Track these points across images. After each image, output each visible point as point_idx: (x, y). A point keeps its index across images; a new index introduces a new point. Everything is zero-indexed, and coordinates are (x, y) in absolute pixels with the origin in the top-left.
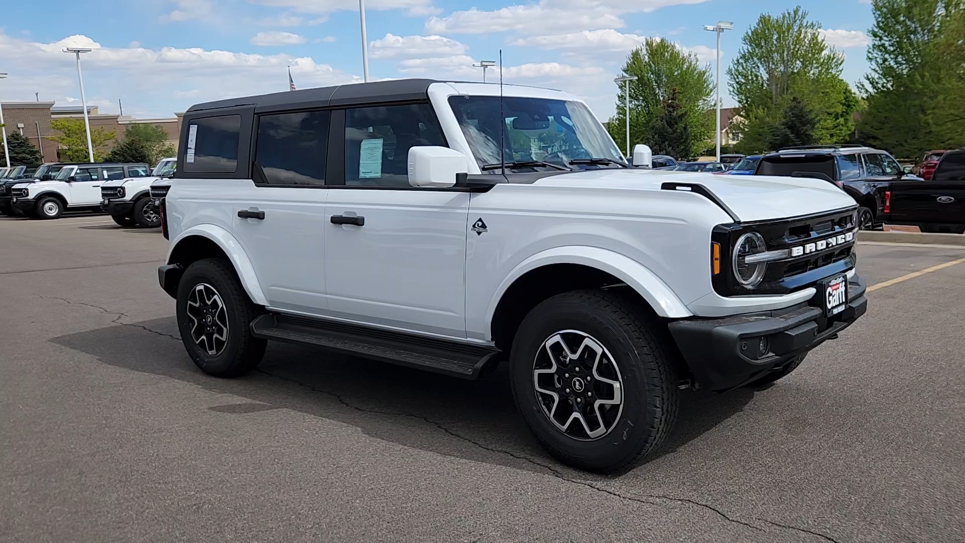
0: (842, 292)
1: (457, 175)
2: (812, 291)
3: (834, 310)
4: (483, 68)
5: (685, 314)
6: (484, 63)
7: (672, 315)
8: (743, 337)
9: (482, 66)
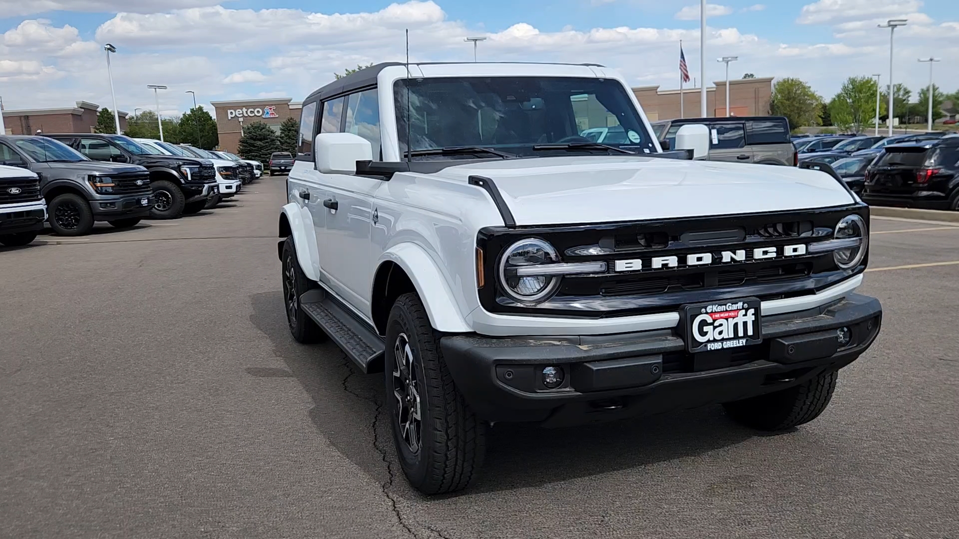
0: (745, 324)
1: (357, 162)
2: (672, 318)
3: (709, 345)
4: (890, 28)
5: (464, 329)
6: (892, 23)
7: (441, 328)
8: (499, 363)
9: (890, 26)
